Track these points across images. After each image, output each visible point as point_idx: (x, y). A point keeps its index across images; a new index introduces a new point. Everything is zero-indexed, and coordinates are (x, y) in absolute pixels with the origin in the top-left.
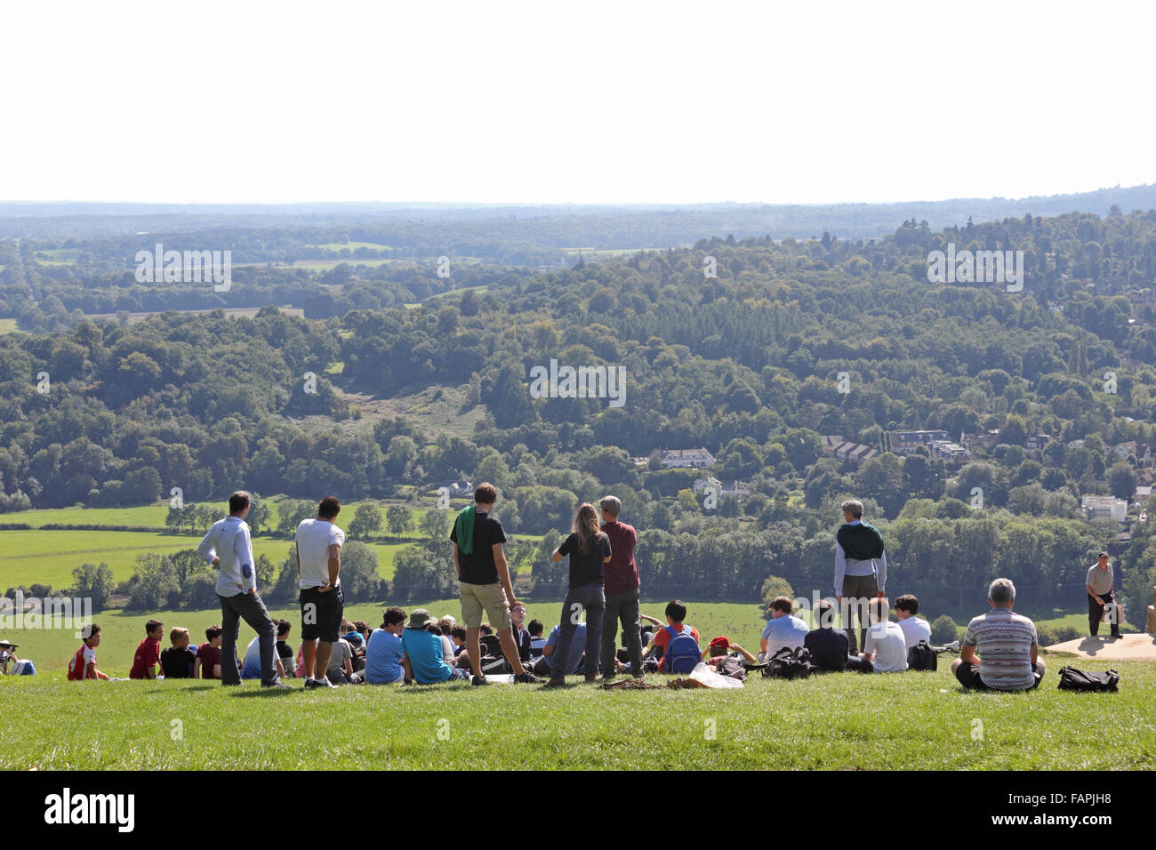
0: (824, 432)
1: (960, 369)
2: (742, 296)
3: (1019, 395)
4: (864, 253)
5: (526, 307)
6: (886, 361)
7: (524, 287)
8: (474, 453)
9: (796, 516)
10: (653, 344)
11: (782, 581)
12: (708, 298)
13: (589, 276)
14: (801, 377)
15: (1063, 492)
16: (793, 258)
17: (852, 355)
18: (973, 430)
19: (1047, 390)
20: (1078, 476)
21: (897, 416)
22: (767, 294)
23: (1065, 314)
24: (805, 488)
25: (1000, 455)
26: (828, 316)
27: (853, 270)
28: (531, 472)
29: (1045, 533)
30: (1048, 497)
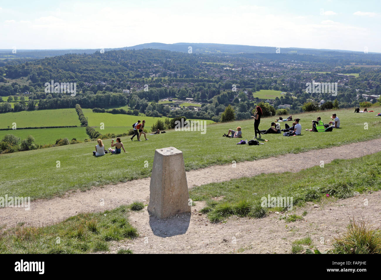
0: (85, 82)
1: (105, 72)
2: (71, 62)
3: (113, 75)
4: (90, 56)
5: (37, 64)
6: (94, 71)
7: (37, 61)
8: (29, 87)
9: (81, 94)
10: (58, 69)
11: (79, 105)
12: (66, 62)
13: (47, 59)
14: (81, 74)
15: (120, 89)
16: (80, 56)
17: (89, 70)
18: (107, 81)
19: (118, 75)
20: (122, 87)
21: (96, 79)
22: (75, 61)
23: (120, 64)
24: (82, 90)
25: (111, 84)
26: (85, 65)
27: (89, 58)
28: (39, 90)
29: (118, 95)
30: (118, 90)
